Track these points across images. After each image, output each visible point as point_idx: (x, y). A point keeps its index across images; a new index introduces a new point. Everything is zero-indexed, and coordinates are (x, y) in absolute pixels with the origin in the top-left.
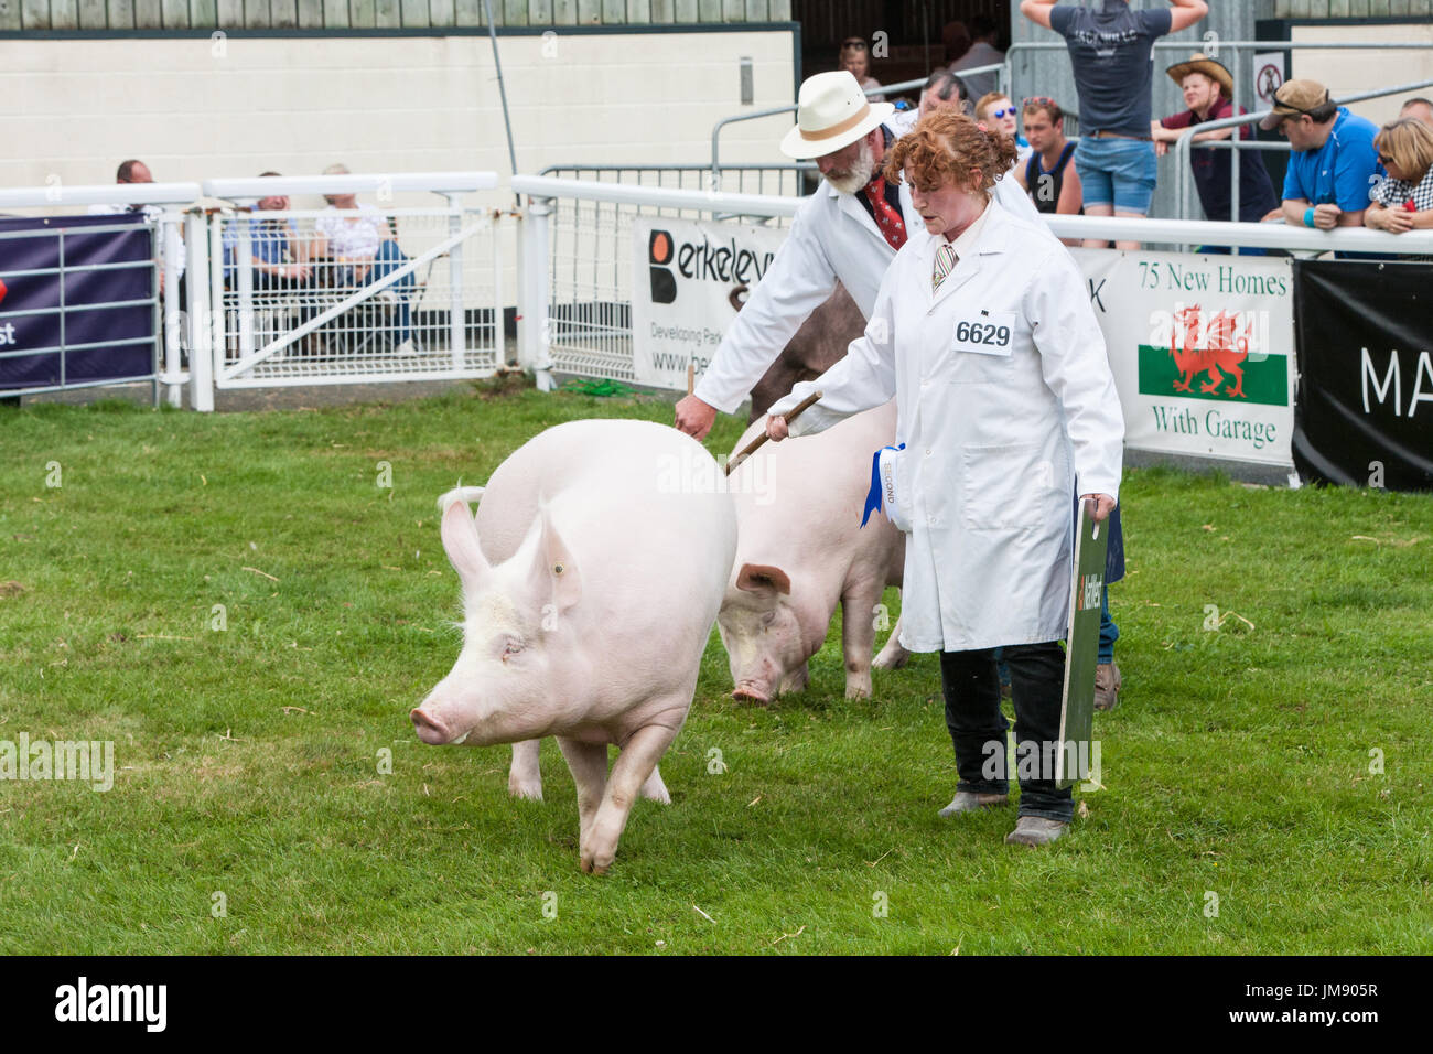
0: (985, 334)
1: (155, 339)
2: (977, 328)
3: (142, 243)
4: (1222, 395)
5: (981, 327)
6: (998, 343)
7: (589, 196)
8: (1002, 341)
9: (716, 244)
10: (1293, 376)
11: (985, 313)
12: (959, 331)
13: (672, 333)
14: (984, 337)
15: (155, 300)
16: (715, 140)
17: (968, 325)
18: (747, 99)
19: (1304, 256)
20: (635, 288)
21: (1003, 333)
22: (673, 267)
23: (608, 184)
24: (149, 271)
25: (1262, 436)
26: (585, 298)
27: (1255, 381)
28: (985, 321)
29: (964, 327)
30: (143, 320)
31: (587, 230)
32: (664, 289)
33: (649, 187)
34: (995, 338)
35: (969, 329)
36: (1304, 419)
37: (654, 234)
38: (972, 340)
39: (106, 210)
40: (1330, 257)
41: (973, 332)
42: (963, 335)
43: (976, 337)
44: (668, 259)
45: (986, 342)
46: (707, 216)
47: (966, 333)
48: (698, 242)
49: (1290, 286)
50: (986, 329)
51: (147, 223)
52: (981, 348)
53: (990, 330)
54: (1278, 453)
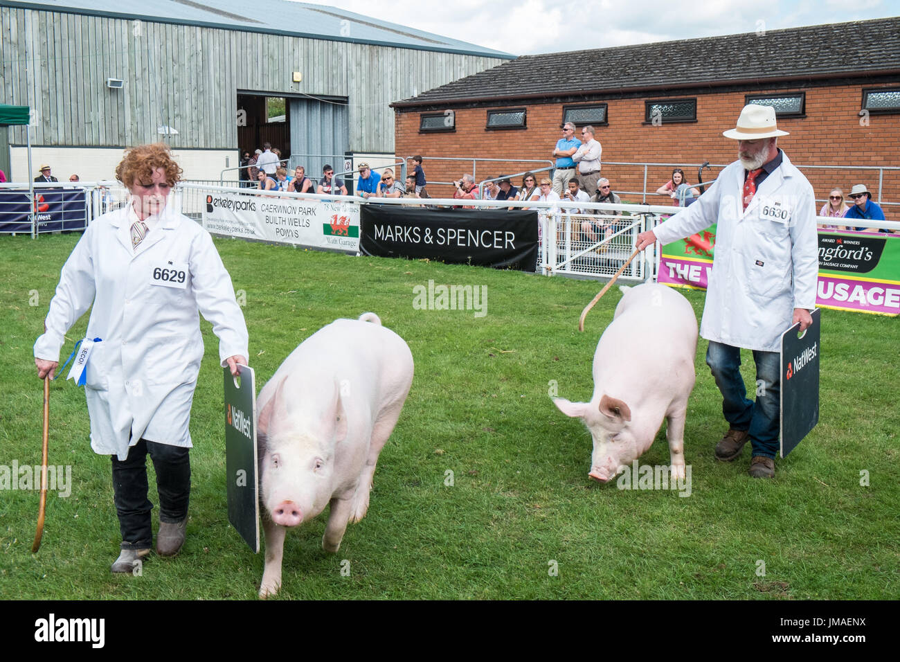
0: (171, 275)
1: (85, 219)
2: (166, 272)
3: (82, 196)
4: (343, 235)
5: (168, 271)
6: (179, 281)
7: (191, 187)
8: (181, 280)
9: (223, 199)
10: (360, 231)
11: (171, 263)
12: (155, 273)
13: (212, 220)
14: (170, 277)
15: (85, 210)
16: (221, 175)
17: (160, 270)
18: (227, 166)
19: (363, 204)
20: (203, 209)
21: (182, 275)
22: (212, 204)
23: (195, 184)
24: (84, 202)
25: (352, 244)
26: (195, 212)
27: (351, 232)
28: (170, 268)
29: (158, 271)
30: (82, 214)
31: (190, 195)
32: (210, 209)
33: (205, 185)
34: (176, 278)
35: (161, 272)
36: (362, 241)
37: (208, 196)
38: (163, 279)
39: (69, 188)
40: (368, 204)
41: (163, 274)
42: (157, 276)
43: (165, 277)
44: (211, 202)
45: (171, 280)
46: (219, 192)
47: (160, 274)
48: (219, 198)
49: (359, 211)
50: (171, 272)
51: (84, 191)
52: (169, 283)
53: (174, 273)
54: (356, 248)
